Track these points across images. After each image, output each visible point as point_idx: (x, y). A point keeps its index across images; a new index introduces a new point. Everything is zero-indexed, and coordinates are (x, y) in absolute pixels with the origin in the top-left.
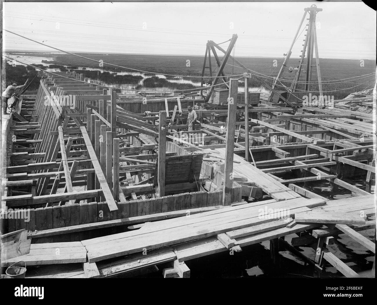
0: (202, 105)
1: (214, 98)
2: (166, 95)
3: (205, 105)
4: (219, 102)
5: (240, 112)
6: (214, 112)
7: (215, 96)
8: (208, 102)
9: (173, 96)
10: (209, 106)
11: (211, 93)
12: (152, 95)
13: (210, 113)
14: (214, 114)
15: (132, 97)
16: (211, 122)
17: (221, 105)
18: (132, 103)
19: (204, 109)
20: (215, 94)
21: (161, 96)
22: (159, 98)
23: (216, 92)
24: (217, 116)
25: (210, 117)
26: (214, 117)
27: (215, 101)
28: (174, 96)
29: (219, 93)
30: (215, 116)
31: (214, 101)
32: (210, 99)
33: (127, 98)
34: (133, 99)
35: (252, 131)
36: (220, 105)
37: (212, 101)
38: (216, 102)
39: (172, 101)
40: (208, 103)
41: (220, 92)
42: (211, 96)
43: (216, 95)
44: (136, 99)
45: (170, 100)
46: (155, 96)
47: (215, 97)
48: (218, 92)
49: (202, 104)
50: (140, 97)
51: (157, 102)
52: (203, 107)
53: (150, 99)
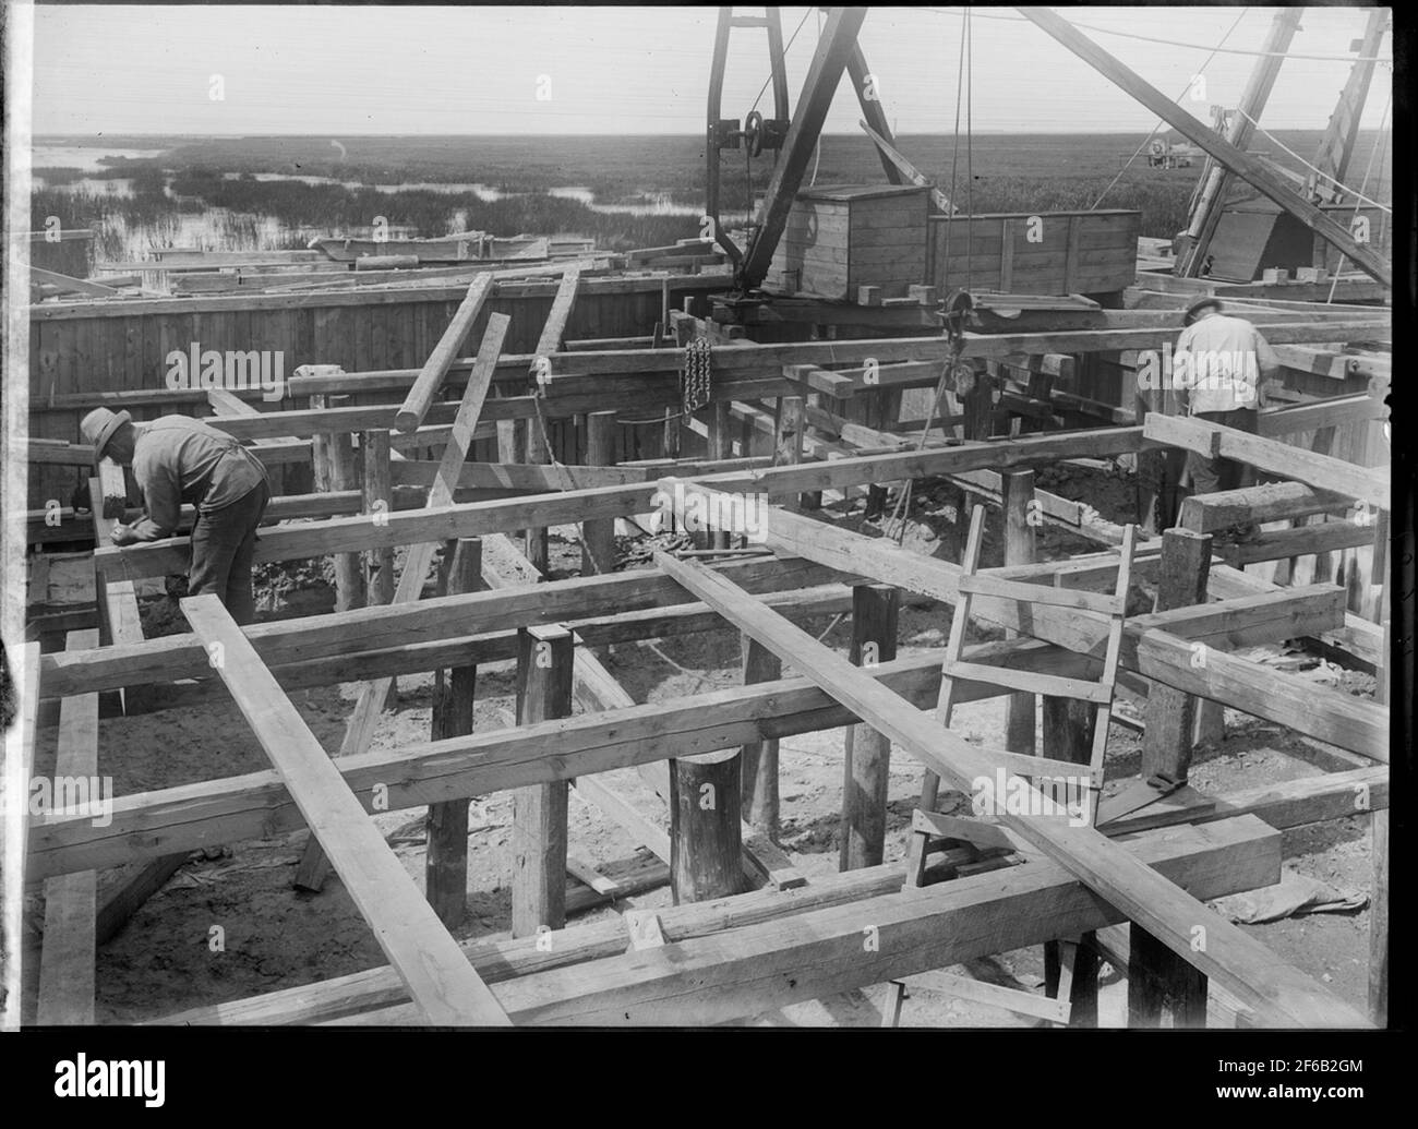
0: (718, 306)
1: (808, 253)
2: (497, 252)
3: (737, 308)
4: (845, 279)
5: (1013, 353)
6: (807, 356)
7: (815, 235)
8: (764, 287)
9: (545, 255)
10: (775, 316)
11: (778, 212)
12: (401, 253)
13: (781, 369)
14: (805, 373)
15: (263, 269)
16: (787, 435)
17: (864, 300)
18: (245, 307)
19: (735, 335)
20: (812, 223)
21: (459, 258)
22: (446, 274)
23: (818, 208)
24: (831, 391)
25: (779, 400)
26: (813, 400)
27: (817, 277)
28: (547, 259)
29: (844, 210)
30: (813, 390)
31: (806, 273)
32: (778, 262)
33: (225, 279)
34: (267, 282)
35: (1187, 540)
36: (849, 302)
37: (795, 273)
38: (825, 284)
39: (530, 289)
40: (764, 293)
41: (851, 202)
42: (784, 236)
43: (821, 226)
44: (286, 281)
45: (516, 284)
46: (415, 258)
47: (811, 244)
48: (834, 202)
49: (720, 302)
50: (315, 268)
51: (424, 299)
52: (723, 323)
53: (385, 279)
